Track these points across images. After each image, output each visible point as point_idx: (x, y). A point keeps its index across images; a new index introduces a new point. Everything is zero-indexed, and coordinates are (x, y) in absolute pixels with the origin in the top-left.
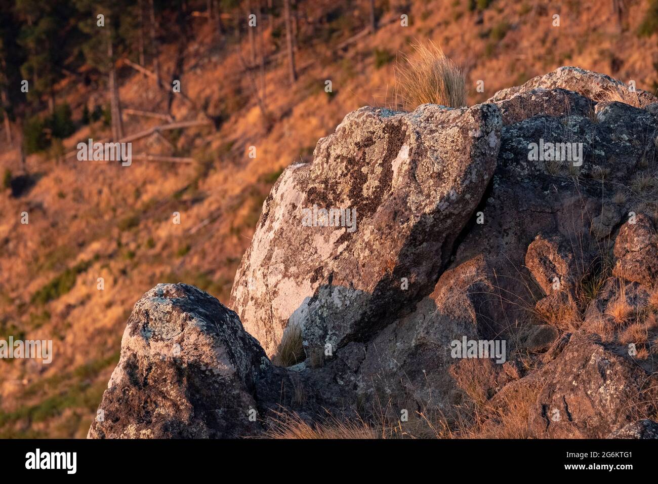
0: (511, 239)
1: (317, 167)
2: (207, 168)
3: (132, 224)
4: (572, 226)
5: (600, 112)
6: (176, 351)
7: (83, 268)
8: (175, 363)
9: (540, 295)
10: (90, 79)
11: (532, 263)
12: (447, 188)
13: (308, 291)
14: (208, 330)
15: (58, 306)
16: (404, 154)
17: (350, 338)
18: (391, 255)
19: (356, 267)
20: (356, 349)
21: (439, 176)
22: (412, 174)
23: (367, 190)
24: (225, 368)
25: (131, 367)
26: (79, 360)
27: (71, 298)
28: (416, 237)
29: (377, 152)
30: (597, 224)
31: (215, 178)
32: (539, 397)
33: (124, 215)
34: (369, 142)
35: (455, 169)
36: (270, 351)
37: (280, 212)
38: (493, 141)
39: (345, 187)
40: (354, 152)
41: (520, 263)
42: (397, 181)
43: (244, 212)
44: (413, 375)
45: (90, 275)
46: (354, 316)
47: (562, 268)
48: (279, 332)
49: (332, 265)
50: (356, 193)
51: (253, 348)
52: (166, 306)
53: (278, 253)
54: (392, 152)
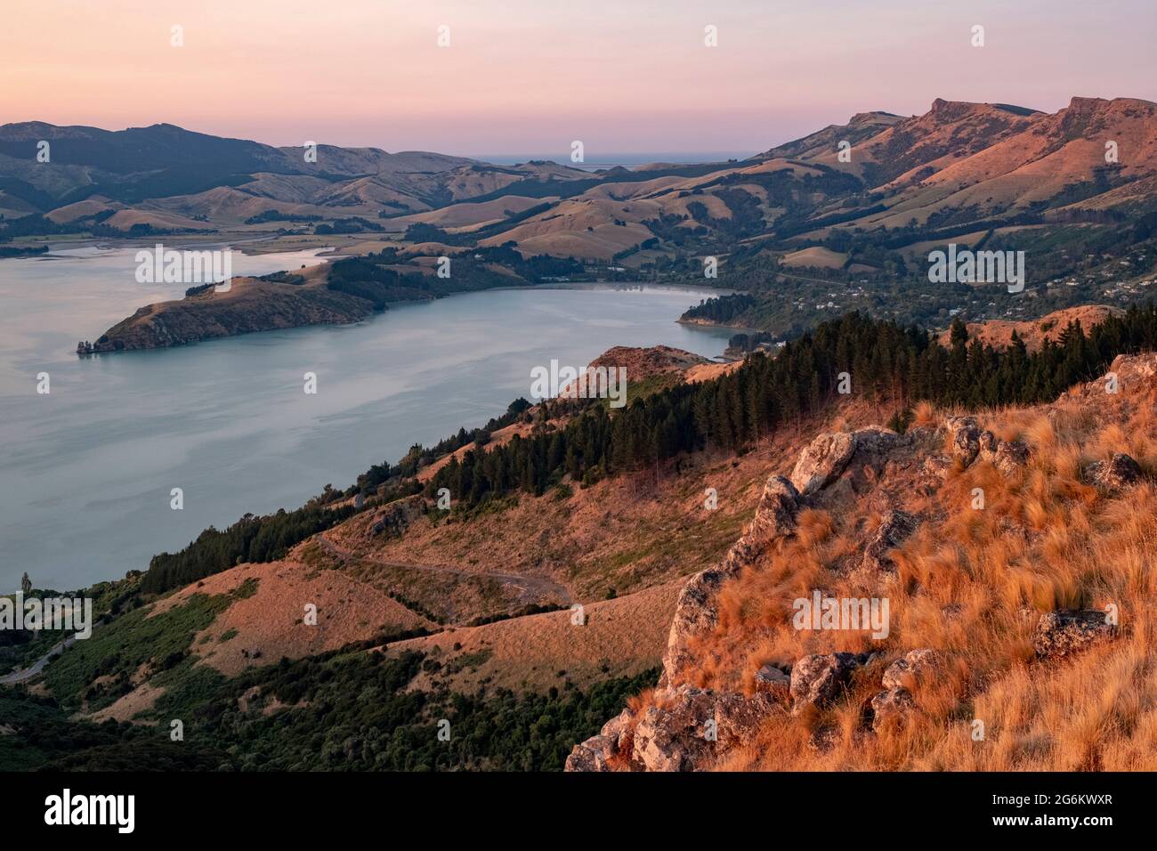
0: (859, 465)
1: (812, 447)
2: (780, 461)
3: (762, 474)
4: (875, 462)
5: (881, 435)
6: (777, 491)
7: (751, 484)
8: (777, 494)
9: (867, 478)
10: (752, 440)
11: (865, 471)
12: (844, 452)
13: (810, 477)
14: (785, 486)
15: (744, 493)
16: (833, 445)
17: (821, 489)
18: (830, 469)
19: (821, 471)
20: (821, 491)
21: (842, 450)
22: (835, 449)
23: (825, 453)
24: (789, 495)
25: (767, 495)
26: (749, 506)
27: (748, 492)
28: (836, 464)
29: (827, 444)
30: (881, 462)
31: (782, 463)
32: (867, 504)
33: (760, 472)
34: (825, 441)
35: (846, 448)
36: (801, 492)
37: (803, 458)
38: (855, 441)
39: (819, 452)
40: (820, 443)
41: (862, 471)
42: (832, 451)
43: (789, 471)
44: (836, 497)
45: (752, 486)
46: (821, 483)
47: (873, 472)
48: (803, 488)
49: (816, 471)
50: (821, 454)
51: (797, 492)
52: (775, 480)
53: (803, 468)
54: (831, 444)
